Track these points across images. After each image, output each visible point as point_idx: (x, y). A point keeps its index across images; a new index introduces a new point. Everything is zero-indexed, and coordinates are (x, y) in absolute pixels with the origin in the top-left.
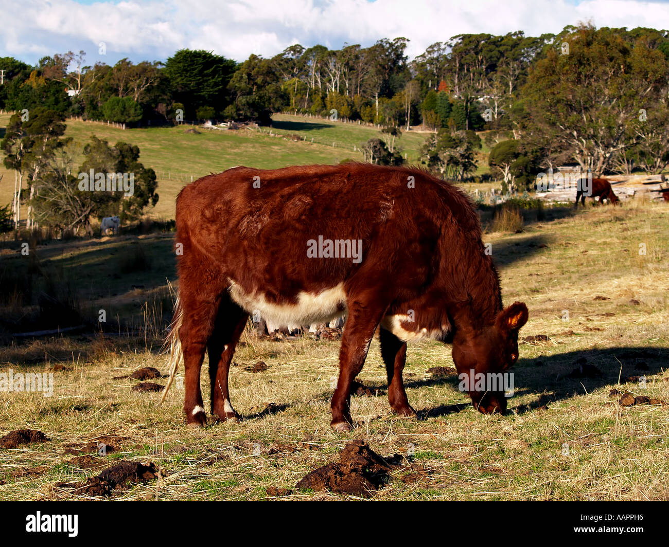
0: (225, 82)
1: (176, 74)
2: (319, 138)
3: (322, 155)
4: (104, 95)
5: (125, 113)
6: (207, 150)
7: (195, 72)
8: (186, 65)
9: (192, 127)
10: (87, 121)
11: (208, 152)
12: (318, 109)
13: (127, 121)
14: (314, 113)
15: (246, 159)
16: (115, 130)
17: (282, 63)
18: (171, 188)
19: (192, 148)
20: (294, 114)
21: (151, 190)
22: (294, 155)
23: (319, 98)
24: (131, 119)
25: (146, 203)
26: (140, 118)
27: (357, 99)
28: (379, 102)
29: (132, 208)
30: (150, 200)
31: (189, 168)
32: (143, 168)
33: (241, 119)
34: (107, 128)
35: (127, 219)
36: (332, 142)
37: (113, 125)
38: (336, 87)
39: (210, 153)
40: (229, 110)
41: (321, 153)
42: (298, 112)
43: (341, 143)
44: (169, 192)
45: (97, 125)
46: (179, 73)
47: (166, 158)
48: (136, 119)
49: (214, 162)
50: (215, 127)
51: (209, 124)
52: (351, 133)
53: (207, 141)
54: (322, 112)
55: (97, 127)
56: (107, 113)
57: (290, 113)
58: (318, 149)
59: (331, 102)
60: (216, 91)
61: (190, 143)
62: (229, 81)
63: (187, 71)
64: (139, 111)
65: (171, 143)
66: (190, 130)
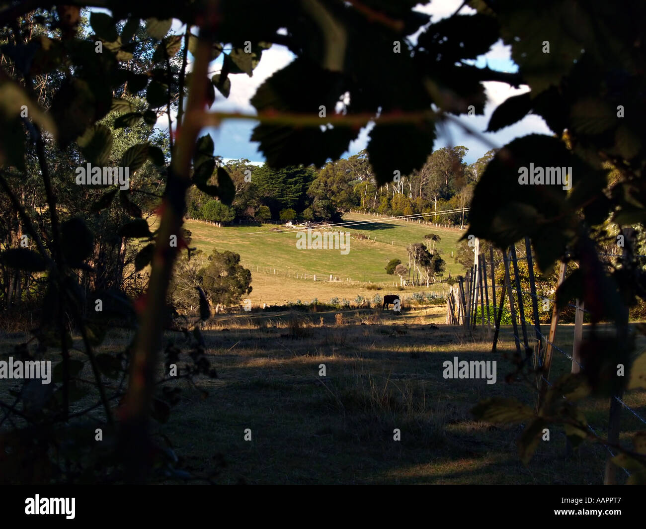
0: (305, 189)
1: (263, 181)
2: (381, 237)
3: (382, 252)
4: (204, 199)
5: (221, 214)
6: (287, 246)
7: (280, 180)
8: (272, 174)
9: (275, 226)
10: (189, 220)
11: (288, 249)
12: (385, 209)
13: (223, 220)
14: (381, 213)
15: (319, 254)
16: (212, 227)
17: (356, 164)
18: (259, 279)
19: (276, 244)
20: (363, 213)
21: (247, 283)
22: (359, 252)
23: (385, 199)
24: (225, 218)
25: (244, 292)
26: (233, 218)
27: (419, 200)
28: (437, 204)
29: (234, 295)
30: (247, 291)
31: (273, 262)
32: (243, 269)
33: (317, 220)
34: (206, 226)
35: (231, 303)
36: (391, 241)
37: (211, 224)
38: (401, 190)
39: (290, 249)
40: (307, 212)
41: (381, 250)
42: (368, 211)
43: (399, 241)
44: (258, 282)
45: (198, 223)
46: (266, 181)
47: (254, 253)
48: (230, 219)
49: (292, 257)
50: (294, 226)
51: (290, 224)
52: (409, 233)
53: (288, 239)
54: (388, 212)
55: (198, 225)
56: (206, 213)
57: (361, 213)
58: (379, 247)
59: (396, 204)
60: (297, 197)
61: (273, 240)
62: (308, 188)
63: (272, 179)
64: (232, 213)
65: (258, 240)
66: (274, 229)
